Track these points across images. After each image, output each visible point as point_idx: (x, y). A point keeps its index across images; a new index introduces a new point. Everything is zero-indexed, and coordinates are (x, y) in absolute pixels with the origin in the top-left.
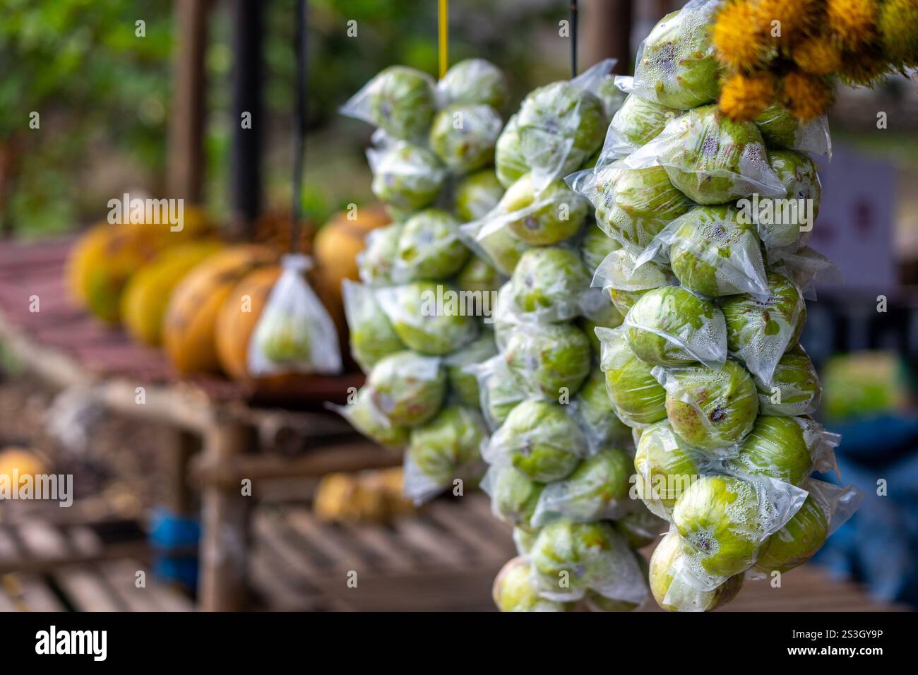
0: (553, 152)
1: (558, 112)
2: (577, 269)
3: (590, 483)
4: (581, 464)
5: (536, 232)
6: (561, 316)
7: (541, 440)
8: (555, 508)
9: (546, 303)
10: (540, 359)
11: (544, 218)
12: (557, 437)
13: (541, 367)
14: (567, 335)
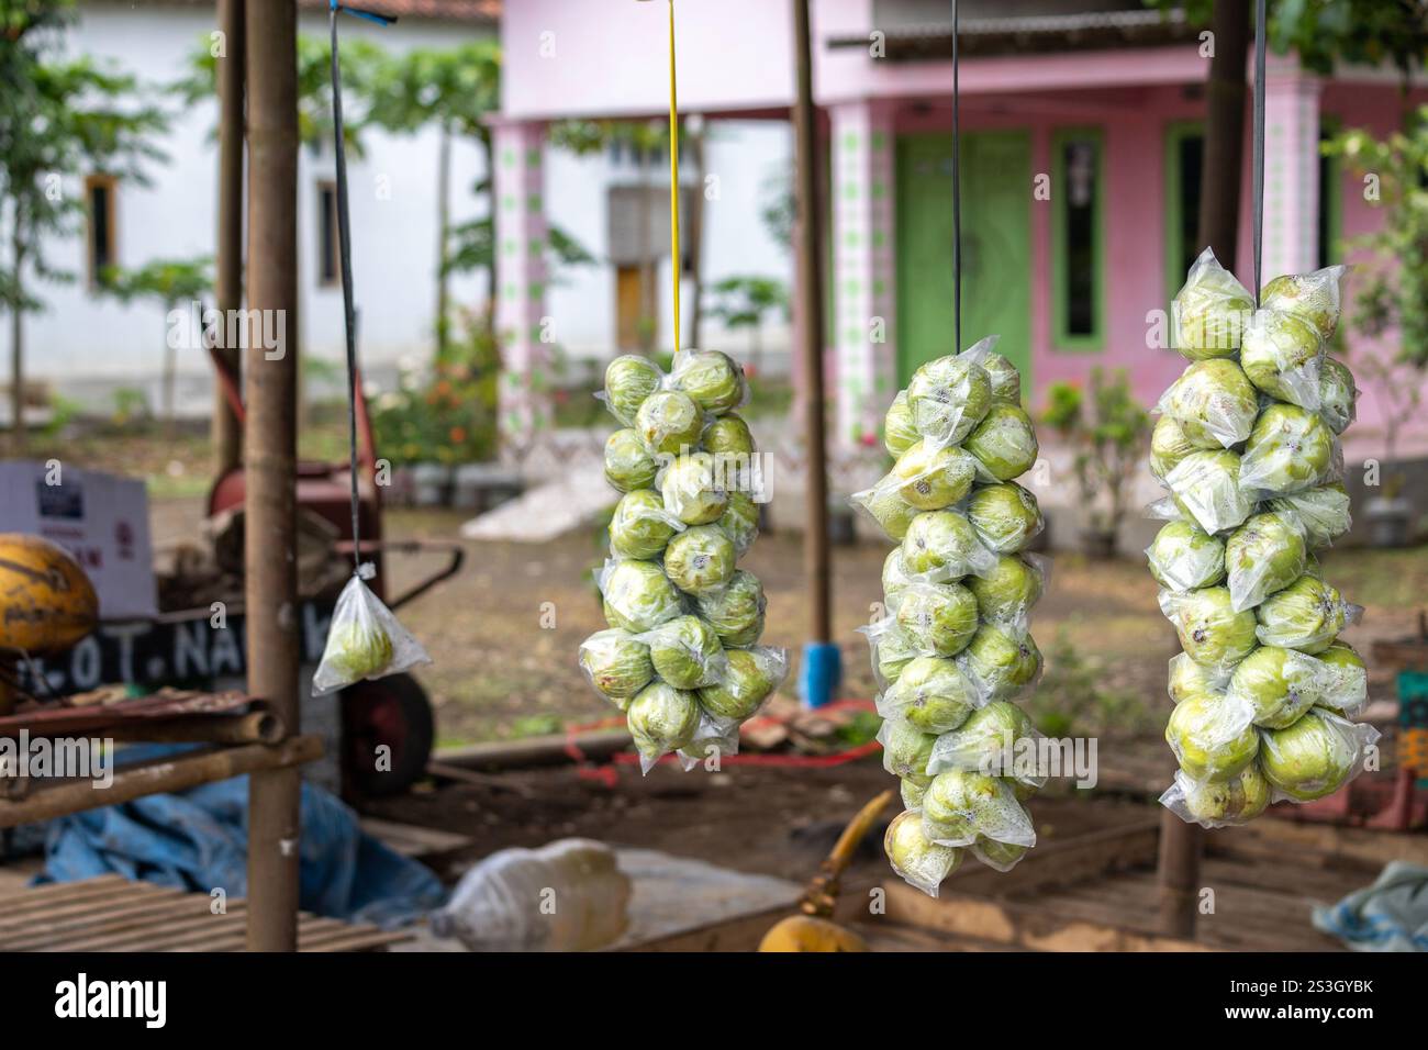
0: (945, 420)
1: (948, 384)
2: (967, 531)
3: (981, 733)
4: (971, 714)
5: (928, 496)
6: (953, 575)
7: (934, 692)
8: (947, 758)
9: (938, 563)
10: (933, 616)
11: (936, 482)
12: (951, 689)
13: (935, 623)
14: (958, 593)
